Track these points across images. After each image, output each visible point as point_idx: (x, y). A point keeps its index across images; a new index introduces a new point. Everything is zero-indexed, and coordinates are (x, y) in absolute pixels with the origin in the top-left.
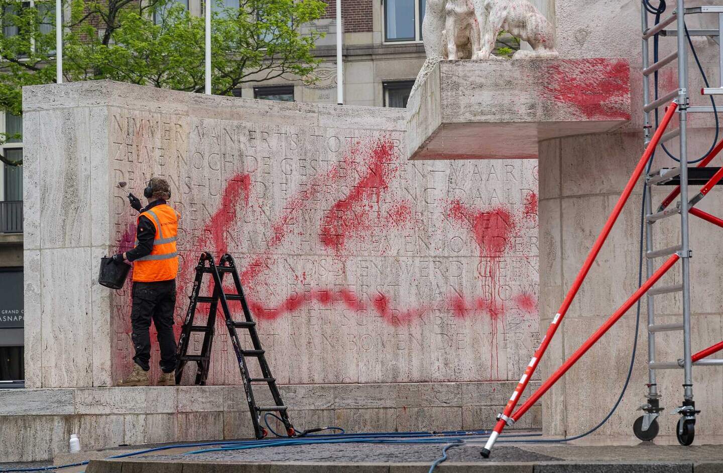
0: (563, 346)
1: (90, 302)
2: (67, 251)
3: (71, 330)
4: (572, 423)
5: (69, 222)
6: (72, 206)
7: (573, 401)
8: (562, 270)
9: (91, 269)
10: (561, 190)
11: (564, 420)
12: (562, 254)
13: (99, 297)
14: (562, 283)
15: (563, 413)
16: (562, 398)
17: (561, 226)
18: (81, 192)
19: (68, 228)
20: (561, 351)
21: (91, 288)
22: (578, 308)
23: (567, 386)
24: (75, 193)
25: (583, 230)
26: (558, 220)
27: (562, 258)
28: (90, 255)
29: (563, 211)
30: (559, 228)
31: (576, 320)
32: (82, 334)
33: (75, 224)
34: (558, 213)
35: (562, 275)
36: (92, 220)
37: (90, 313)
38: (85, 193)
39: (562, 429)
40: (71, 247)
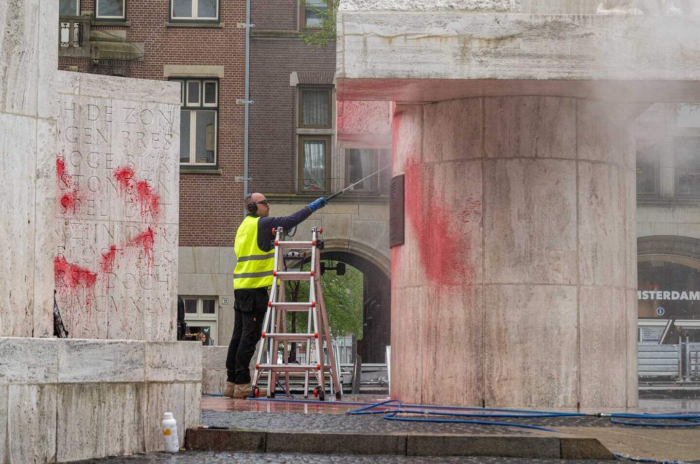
0: (578, 315)
1: (34, 204)
2: (7, 117)
3: (9, 245)
4: (585, 395)
5: (11, 71)
6: (16, 48)
7: (587, 372)
8: (577, 236)
9: (36, 153)
10: (577, 150)
11: (577, 392)
12: (578, 218)
13: (43, 197)
14: (578, 248)
15: (577, 383)
16: (575, 369)
17: (577, 189)
18: (27, 30)
19: (10, 80)
20: (575, 319)
21: (35, 181)
22: (592, 276)
23: (581, 356)
24: (20, 29)
25: (597, 197)
26: (574, 182)
27: (578, 223)
28: (35, 131)
29: (579, 174)
30: (575, 190)
31: (591, 288)
32: (21, 253)
33: (19, 78)
34: (575, 176)
35: (578, 240)
36: (39, 76)
37: (32, 220)
38: (32, 33)
39: (575, 400)
40: (13, 113)
